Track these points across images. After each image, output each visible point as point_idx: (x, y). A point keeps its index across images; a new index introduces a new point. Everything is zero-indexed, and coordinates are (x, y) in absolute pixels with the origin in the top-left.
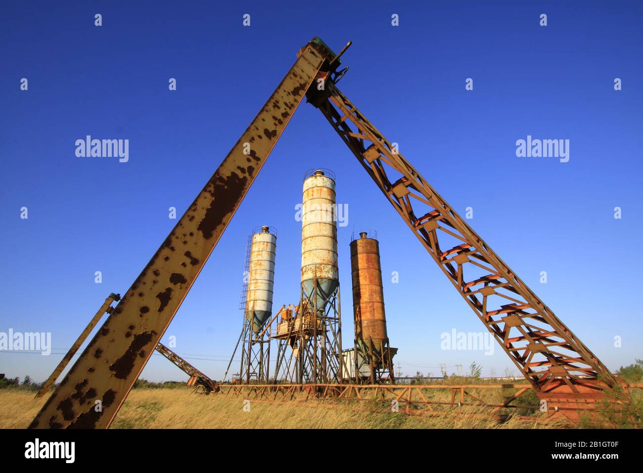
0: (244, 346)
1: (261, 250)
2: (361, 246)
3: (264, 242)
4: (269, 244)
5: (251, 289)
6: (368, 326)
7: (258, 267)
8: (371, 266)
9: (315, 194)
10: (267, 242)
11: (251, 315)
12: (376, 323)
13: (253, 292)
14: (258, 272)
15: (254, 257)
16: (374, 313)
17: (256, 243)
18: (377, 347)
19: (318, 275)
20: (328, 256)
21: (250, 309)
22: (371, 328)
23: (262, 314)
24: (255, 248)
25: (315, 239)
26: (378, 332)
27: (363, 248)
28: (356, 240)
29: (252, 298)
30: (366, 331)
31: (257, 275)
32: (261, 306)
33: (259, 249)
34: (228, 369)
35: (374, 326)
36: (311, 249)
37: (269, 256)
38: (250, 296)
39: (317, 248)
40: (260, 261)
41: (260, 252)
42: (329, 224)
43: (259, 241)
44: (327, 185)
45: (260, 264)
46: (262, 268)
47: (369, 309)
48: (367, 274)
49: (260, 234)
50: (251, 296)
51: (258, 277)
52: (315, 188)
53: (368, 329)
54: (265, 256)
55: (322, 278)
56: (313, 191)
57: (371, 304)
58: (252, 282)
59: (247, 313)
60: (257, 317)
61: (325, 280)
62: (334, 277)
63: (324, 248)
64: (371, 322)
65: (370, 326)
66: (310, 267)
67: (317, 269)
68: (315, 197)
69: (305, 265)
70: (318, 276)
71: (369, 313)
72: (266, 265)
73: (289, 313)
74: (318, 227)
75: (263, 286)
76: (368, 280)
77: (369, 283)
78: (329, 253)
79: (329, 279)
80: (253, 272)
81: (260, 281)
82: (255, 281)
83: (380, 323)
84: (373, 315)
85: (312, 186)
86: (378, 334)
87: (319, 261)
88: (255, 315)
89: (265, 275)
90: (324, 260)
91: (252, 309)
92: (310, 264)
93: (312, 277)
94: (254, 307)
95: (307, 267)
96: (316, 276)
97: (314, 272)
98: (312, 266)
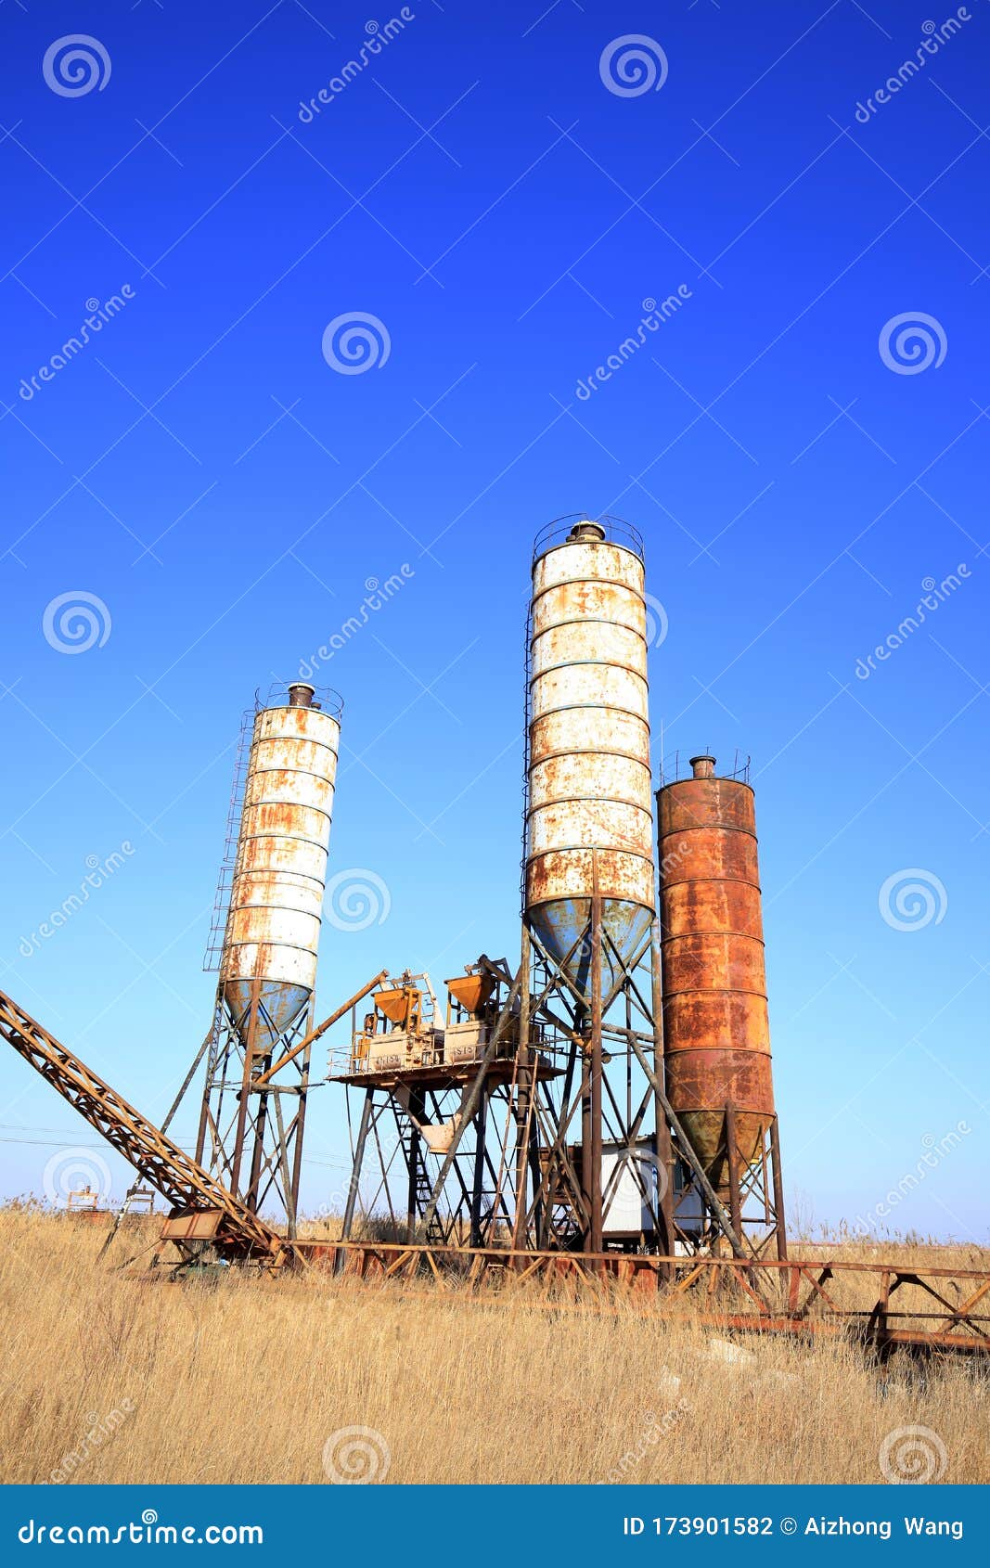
0: (206, 1100)
1: (291, 766)
3: (304, 741)
6: (725, 1069)
7: (280, 828)
8: (737, 873)
10: (315, 744)
13: (256, 914)
15: (265, 792)
19: (605, 885)
20: (632, 824)
24: (268, 759)
25: (594, 761)
26: (753, 1091)
28: (680, 783)
29: (256, 934)
31: (275, 855)
33: (285, 762)
36: (578, 795)
38: (245, 928)
39: (600, 792)
42: (640, 717)
43: (283, 734)
45: (289, 819)
49: (285, 711)
50: (253, 928)
52: (590, 585)
54: (307, 791)
55: (618, 900)
58: (255, 877)
65: (730, 1068)
66: (574, 854)
69: (554, 845)
70: (603, 889)
74: (603, 722)
75: (295, 896)
76: (727, 919)
77: (730, 930)
82: (266, 876)
84: (742, 1034)
86: (753, 1096)
87: (606, 839)
90: (623, 837)
91: (254, 975)
92: (571, 843)
93: (582, 890)
94: (259, 967)
95: (562, 853)
96: (594, 889)
97: (590, 876)
98: (583, 851)
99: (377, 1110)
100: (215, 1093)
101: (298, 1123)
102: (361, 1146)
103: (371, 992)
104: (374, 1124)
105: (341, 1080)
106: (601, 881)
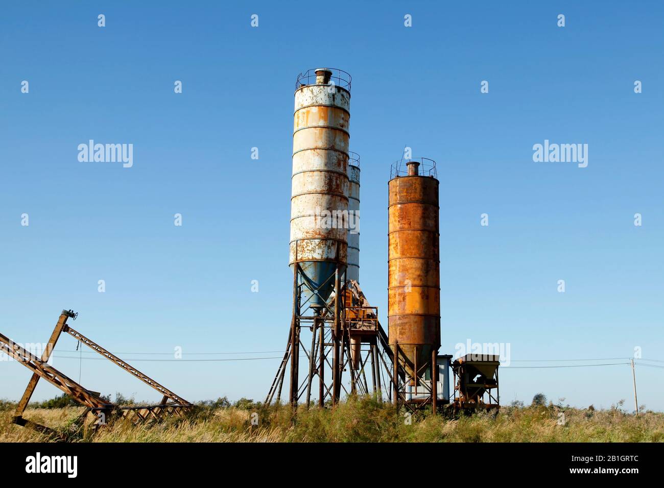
19: (300, 256)
22: (399, 328)
42: (318, 171)
55: (305, 261)
61: (308, 264)
62: (325, 256)
66: (294, 243)
67: (298, 248)
68: (300, 127)
85: (300, 106)
90: (307, 233)
93: (294, 260)
96: (297, 258)
97: (295, 253)
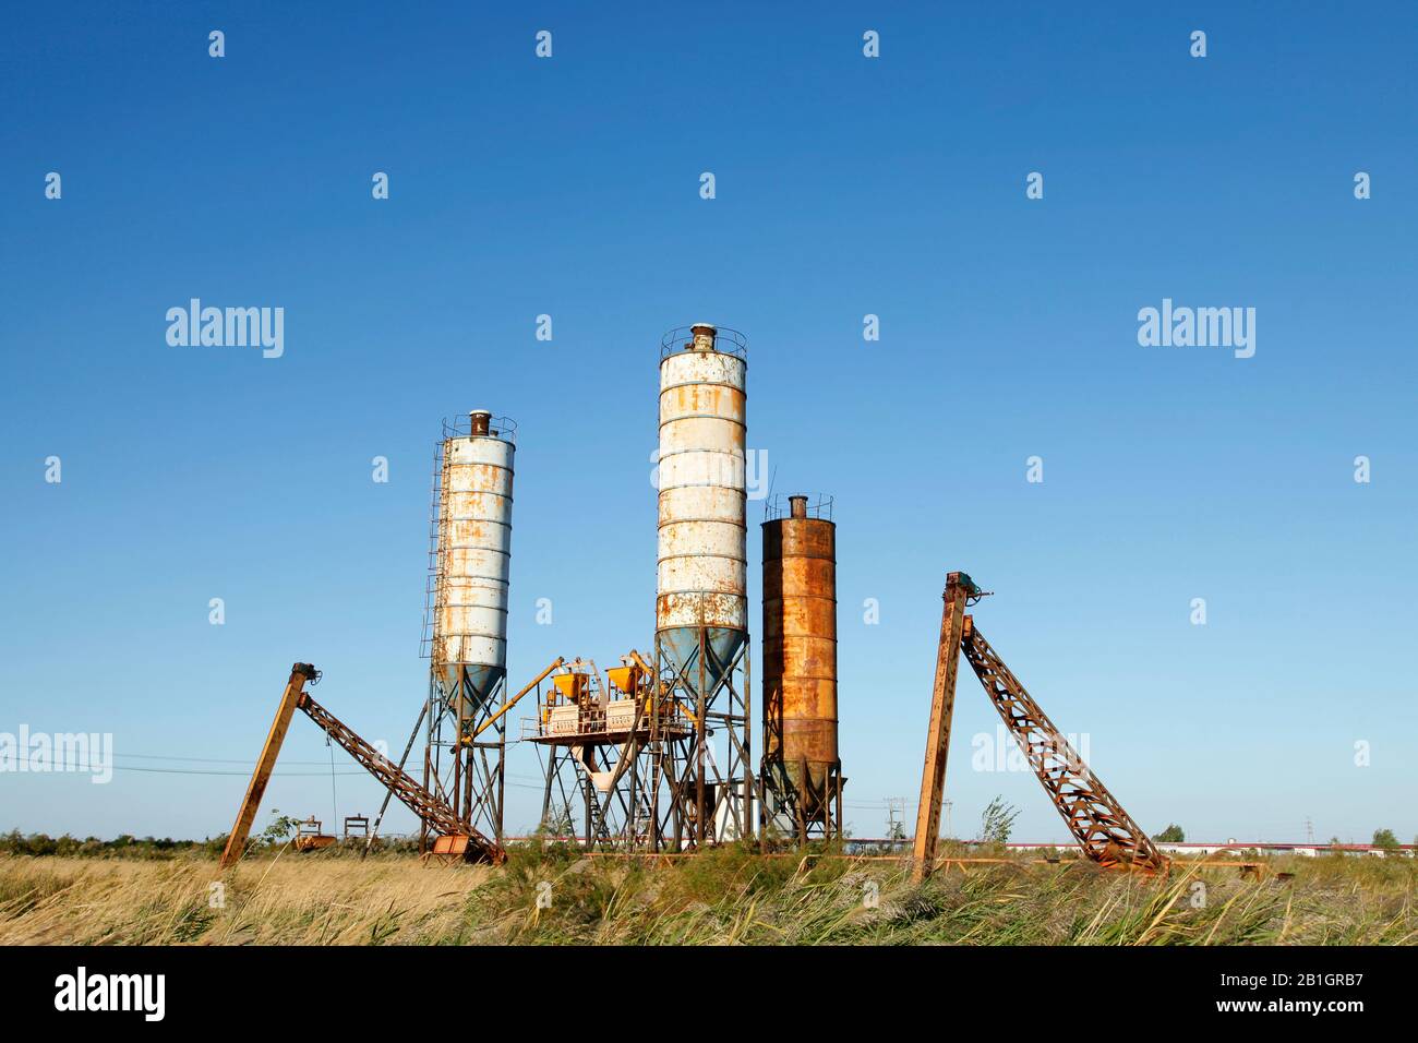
0: (428, 754)
1: (477, 488)
2: (794, 537)
3: (486, 465)
4: (501, 472)
5: (450, 602)
6: (801, 733)
7: (471, 541)
8: (817, 591)
9: (700, 403)
10: (495, 466)
11: (454, 675)
12: (819, 728)
13: (457, 612)
14: (471, 554)
15: (458, 508)
16: (816, 705)
17: (461, 465)
18: (816, 780)
19: (709, 618)
20: (730, 572)
21: (452, 656)
22: (807, 737)
23: (486, 673)
24: (459, 481)
25: (702, 527)
26: (822, 747)
27: (800, 542)
28: (781, 520)
29: (458, 627)
30: (796, 744)
31: (468, 563)
32: (481, 653)
33: (472, 484)
34: (382, 812)
35: (814, 732)
36: (691, 553)
37: (502, 508)
38: (449, 623)
39: (706, 551)
40: (475, 524)
41: (477, 496)
43: (470, 461)
44: (732, 379)
45: (477, 533)
46: (482, 545)
47: (804, 694)
48: (805, 611)
49: (471, 441)
50: (455, 622)
51: (471, 569)
52: (700, 387)
53: (801, 740)
54: (491, 508)
55: (717, 628)
56: (696, 396)
57: (809, 684)
58: (454, 581)
59: (438, 668)
60: (469, 681)
61: (722, 630)
63: (721, 553)
64: (809, 724)
65: (805, 734)
67: (705, 605)
68: (700, 412)
69: (674, 588)
70: (707, 620)
71: (805, 704)
72: (493, 534)
73: (580, 680)
74: (709, 497)
75: (486, 596)
76: (807, 625)
77: (809, 633)
78: (733, 564)
79: (733, 630)
80: (457, 554)
81: (478, 582)
82: (463, 581)
83: (828, 726)
84: (814, 708)
85: (694, 380)
86: (821, 753)
87: (709, 585)
88: (466, 676)
89: (490, 565)
90: (722, 582)
91: (459, 660)
92: (686, 589)
93: (693, 622)
94: (461, 653)
95: (680, 595)
96: (702, 621)
97: (698, 611)
98: (694, 594)
99: (559, 762)
100: (434, 749)
101: (500, 768)
102: (549, 788)
103: (551, 674)
104: (557, 772)
105: (532, 740)
106: (706, 615)
